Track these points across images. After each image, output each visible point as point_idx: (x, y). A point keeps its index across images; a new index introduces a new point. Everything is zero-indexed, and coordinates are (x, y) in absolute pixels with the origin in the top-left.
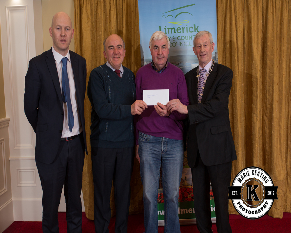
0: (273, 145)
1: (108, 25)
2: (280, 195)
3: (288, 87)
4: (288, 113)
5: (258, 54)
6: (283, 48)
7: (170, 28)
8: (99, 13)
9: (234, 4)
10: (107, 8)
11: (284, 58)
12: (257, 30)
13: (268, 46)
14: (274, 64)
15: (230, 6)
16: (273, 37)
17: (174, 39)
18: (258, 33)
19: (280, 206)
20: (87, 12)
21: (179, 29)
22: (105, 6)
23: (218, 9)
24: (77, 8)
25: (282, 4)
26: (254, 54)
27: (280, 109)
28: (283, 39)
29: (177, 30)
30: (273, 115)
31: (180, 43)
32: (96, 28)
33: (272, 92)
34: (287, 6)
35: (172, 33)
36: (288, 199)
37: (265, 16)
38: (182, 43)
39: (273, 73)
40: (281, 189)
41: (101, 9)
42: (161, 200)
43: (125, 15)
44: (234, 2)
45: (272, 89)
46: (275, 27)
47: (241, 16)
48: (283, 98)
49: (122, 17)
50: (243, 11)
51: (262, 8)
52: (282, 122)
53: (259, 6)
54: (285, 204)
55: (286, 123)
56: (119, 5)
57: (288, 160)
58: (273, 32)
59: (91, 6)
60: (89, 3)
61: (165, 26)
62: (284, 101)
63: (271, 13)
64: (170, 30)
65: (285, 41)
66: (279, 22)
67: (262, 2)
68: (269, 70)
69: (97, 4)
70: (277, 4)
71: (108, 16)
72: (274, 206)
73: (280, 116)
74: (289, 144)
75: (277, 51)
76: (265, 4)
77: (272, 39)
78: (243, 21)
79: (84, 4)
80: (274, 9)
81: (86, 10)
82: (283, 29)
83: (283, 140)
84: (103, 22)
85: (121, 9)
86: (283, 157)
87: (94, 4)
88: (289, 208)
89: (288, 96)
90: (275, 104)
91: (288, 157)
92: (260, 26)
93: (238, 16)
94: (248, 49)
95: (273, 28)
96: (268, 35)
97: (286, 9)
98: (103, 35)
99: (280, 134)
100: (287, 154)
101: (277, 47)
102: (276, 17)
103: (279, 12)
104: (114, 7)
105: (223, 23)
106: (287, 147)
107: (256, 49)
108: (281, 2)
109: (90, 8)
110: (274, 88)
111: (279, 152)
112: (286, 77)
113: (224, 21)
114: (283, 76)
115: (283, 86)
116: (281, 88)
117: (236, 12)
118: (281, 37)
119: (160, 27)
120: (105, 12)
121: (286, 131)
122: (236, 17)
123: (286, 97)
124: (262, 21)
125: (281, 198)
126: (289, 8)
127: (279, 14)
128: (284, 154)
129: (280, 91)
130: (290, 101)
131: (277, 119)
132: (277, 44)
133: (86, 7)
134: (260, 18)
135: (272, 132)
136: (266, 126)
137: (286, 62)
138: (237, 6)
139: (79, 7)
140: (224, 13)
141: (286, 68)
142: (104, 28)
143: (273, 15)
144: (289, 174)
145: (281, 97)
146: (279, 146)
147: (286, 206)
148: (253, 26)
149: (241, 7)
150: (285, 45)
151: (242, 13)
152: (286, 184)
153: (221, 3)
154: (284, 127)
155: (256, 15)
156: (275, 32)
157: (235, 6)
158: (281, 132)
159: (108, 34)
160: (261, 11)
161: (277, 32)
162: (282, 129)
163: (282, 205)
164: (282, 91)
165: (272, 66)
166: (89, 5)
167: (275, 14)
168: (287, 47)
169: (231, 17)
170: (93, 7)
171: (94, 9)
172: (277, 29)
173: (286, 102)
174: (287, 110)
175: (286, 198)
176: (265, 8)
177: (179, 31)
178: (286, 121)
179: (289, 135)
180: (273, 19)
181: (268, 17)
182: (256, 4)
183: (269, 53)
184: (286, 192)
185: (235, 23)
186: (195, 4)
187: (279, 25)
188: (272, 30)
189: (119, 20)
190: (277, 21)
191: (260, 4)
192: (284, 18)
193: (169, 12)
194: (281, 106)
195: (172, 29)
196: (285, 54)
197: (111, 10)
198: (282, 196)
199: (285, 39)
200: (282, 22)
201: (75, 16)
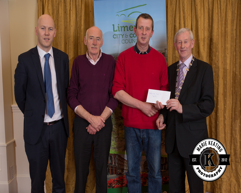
0: (218, 134)
1: (68, 24)
2: (225, 180)
3: (232, 81)
4: (232, 105)
5: (204, 50)
6: (228, 45)
7: (123, 26)
8: (60, 12)
9: (183, 5)
10: (67, 8)
11: (228, 55)
12: (203, 29)
13: (213, 44)
14: (219, 60)
15: (179, 7)
16: (218, 35)
17: (127, 37)
18: (204, 32)
19: (225, 191)
20: (48, 11)
21: (131, 27)
22: (65, 6)
23: (168, 10)
24: (40, 8)
25: (227, 5)
26: (201, 51)
27: (225, 101)
28: (227, 37)
29: (130, 28)
30: (218, 106)
31: (132, 40)
32: (58, 27)
33: (217, 86)
34: (231, 7)
35: (124, 31)
36: (232, 183)
37: (211, 17)
38: (134, 40)
39: (218, 68)
40: (226, 175)
41: (62, 9)
42: (114, 185)
43: (83, 15)
44: (182, 3)
45: (217, 83)
46: (220, 26)
47: (189, 16)
48: (227, 92)
49: (81, 16)
50: (191, 12)
51: (208, 9)
52: (226, 113)
53: (206, 7)
54: (230, 188)
55: (230, 114)
56: (79, 5)
57: (232, 148)
58: (218, 30)
59: (53, 6)
60: (51, 4)
61: (119, 25)
62: (228, 94)
63: (216, 14)
64: (123, 28)
65: (229, 40)
66: (224, 22)
67: (208, 4)
68: (214, 66)
69: (58, 5)
70: (221, 6)
71: (68, 16)
72: (219, 191)
73: (224, 107)
74: (233, 133)
75: (221, 48)
76: (211, 6)
77: (217, 37)
78: (191, 21)
79: (46, 4)
80: (219, 10)
81: (48, 10)
82: (227, 28)
83: (228, 129)
84: (63, 21)
85: (80, 9)
86: (227, 146)
87: (56, 5)
88: (233, 192)
89: (232, 89)
90: (220, 97)
91: (232, 145)
92: (206, 25)
93: (186, 16)
94: (196, 47)
95: (218, 27)
96: (214, 33)
97: (230, 11)
98: (63, 33)
99: (225, 124)
100: (231, 142)
101: (221, 44)
102: (221, 17)
103: (224, 13)
104: (74, 7)
105: (172, 23)
106: (231, 135)
107: (203, 46)
108: (225, 4)
109: (51, 8)
110: (219, 82)
111: (224, 141)
112: (230, 72)
113: (174, 21)
114: (227, 71)
115: (228, 80)
116: (225, 82)
117: (185, 12)
118: (225, 35)
119: (113, 25)
120: (65, 12)
121: (230, 121)
122: (184, 17)
123: (230, 90)
124: (208, 21)
125: (226, 183)
126: (232, 10)
127: (223, 15)
128: (229, 142)
129: (225, 85)
130: (234, 94)
131: (222, 111)
132: (221, 42)
133: (48, 7)
134: (206, 18)
135: (218, 123)
136: (212, 117)
137: (230, 58)
138: (186, 7)
139: (41, 7)
140: (174, 13)
141: (230, 64)
142: (65, 26)
143: (218, 15)
144: (233, 161)
145: (226, 90)
146: (224, 135)
147: (231, 190)
148: (200, 26)
149: (189, 8)
150: (229, 42)
151: (190, 13)
152: (231, 170)
153: (171, 4)
154: (228, 118)
155: (202, 16)
156: (220, 30)
157: (184, 7)
158: (225, 123)
159: (68, 32)
160: (207, 11)
161: (222, 30)
162: (226, 120)
163: (226, 190)
164: (227, 84)
165: (217, 61)
166: (51, 5)
167: (219, 15)
168: (231, 45)
169: (180, 17)
170: (55, 7)
171: (55, 9)
172: (221, 28)
173: (230, 94)
174: (231, 102)
175: (231, 182)
176: (211, 9)
177: (131, 29)
178: (230, 112)
179: (233, 125)
180: (218, 19)
181: (214, 17)
182: (203, 5)
183: (214, 50)
184: (231, 177)
185: (183, 22)
186: (146, 4)
187: (223, 25)
188: (217, 29)
189: (78, 19)
190: (221, 21)
191: (206, 5)
192: (228, 18)
193: (122, 11)
194: (225, 98)
195: (124, 27)
196: (229, 51)
197: (71, 10)
198: (226, 181)
199: (229, 37)
200: (226, 22)
201: (38, 15)
